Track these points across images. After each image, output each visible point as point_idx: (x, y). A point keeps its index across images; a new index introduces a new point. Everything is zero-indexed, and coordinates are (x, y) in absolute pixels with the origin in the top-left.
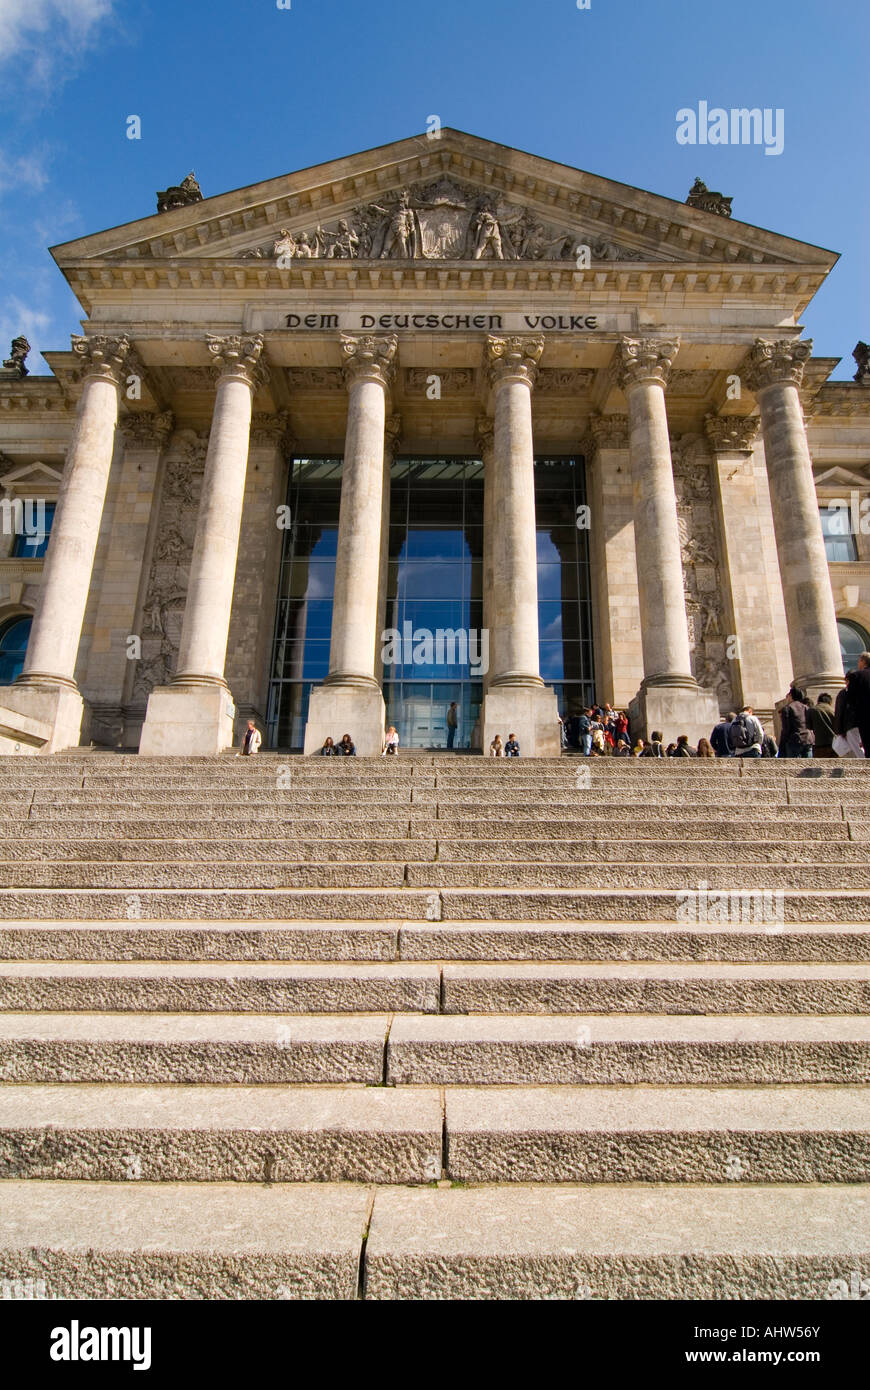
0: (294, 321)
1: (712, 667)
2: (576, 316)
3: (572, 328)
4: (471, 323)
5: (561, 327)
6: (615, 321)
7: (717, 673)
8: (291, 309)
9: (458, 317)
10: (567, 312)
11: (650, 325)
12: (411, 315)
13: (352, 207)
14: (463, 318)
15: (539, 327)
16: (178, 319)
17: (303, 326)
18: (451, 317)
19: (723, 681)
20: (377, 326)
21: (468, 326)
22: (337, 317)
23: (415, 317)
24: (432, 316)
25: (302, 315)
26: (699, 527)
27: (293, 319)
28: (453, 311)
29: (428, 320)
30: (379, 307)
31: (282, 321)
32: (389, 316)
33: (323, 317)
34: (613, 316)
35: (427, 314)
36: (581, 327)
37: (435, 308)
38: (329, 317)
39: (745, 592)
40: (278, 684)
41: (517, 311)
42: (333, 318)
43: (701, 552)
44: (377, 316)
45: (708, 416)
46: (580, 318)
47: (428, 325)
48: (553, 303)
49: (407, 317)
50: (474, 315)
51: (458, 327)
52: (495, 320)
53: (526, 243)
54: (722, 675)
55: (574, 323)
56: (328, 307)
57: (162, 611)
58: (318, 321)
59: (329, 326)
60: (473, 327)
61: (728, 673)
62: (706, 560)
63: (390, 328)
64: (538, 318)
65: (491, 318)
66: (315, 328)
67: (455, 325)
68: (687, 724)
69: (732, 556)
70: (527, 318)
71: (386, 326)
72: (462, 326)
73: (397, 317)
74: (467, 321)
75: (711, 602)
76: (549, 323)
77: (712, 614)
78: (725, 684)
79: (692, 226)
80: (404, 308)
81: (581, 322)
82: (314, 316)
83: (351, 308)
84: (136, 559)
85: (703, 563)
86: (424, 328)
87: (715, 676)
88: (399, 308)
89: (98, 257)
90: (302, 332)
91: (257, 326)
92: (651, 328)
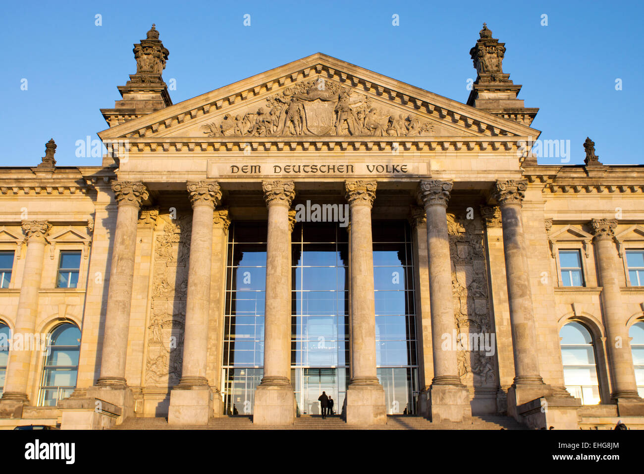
0: (235, 169)
1: (483, 361)
2: (396, 165)
3: (393, 172)
4: (336, 170)
5: (387, 172)
6: (418, 168)
7: (486, 365)
8: (233, 162)
9: (329, 166)
10: (390, 162)
11: (437, 171)
12: (302, 165)
13: (266, 97)
14: (331, 167)
15: (375, 173)
16: (170, 170)
17: (241, 173)
18: (325, 166)
19: (490, 370)
20: (283, 173)
21: (334, 172)
22: (260, 167)
23: (305, 166)
24: (313, 166)
25: (240, 165)
26: (477, 274)
27: (235, 168)
28: (325, 162)
29: (312, 168)
30: (283, 161)
31: (229, 168)
32: (289, 166)
33: (252, 167)
34: (416, 164)
35: (311, 165)
36: (398, 172)
37: (315, 161)
38: (255, 167)
39: (502, 316)
40: (226, 369)
41: (362, 162)
42: (257, 168)
43: (478, 290)
44: (283, 166)
45: (481, 206)
46: (398, 166)
47: (312, 171)
48: (383, 157)
49: (299, 166)
50: (337, 165)
51: (328, 172)
52: (350, 168)
54: (489, 366)
55: (395, 169)
56: (255, 161)
58: (249, 168)
59: (255, 172)
60: (337, 173)
61: (493, 365)
62: (481, 295)
63: (290, 173)
64: (374, 166)
65: (347, 166)
66: (248, 174)
67: (327, 171)
68: (453, 405)
69: (495, 293)
70: (368, 166)
71: (288, 172)
72: (331, 171)
73: (294, 166)
74: (334, 169)
75: (483, 321)
76: (380, 169)
78: (491, 371)
80: (298, 161)
81: (399, 169)
82: (247, 166)
83: (268, 162)
84: (143, 298)
85: (479, 297)
86: (309, 174)
87: (484, 367)
88: (295, 161)
89: (124, 136)
90: (239, 177)
91: (215, 172)
92: (438, 172)
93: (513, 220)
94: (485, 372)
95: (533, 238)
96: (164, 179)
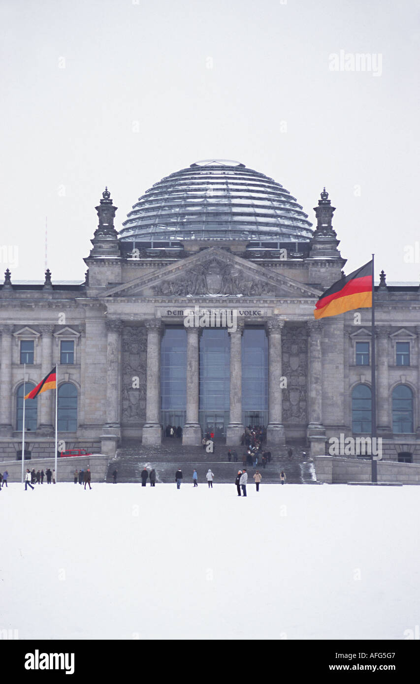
0: (170, 313)
1: (301, 410)
2: (255, 310)
3: (253, 315)
5: (250, 315)
6: (267, 313)
8: (168, 309)
10: (252, 309)
15: (244, 315)
16: (135, 314)
17: (173, 315)
22: (182, 312)
25: (172, 311)
31: (166, 312)
33: (178, 311)
34: (266, 311)
36: (256, 315)
38: (180, 311)
41: (237, 309)
48: (248, 307)
53: (240, 285)
54: (304, 413)
55: (254, 313)
56: (180, 308)
57: (127, 392)
58: (177, 313)
59: (180, 314)
62: (303, 374)
64: (243, 312)
66: (176, 315)
68: (277, 437)
70: (240, 312)
76: (246, 313)
77: (303, 393)
78: (305, 416)
79: (290, 283)
81: (256, 313)
82: (176, 311)
83: (187, 309)
85: (301, 375)
88: (201, 308)
89: (110, 296)
90: (172, 317)
91: (159, 315)
92: (277, 315)
93: (315, 342)
94: (302, 416)
95: (335, 341)
96: (132, 318)
